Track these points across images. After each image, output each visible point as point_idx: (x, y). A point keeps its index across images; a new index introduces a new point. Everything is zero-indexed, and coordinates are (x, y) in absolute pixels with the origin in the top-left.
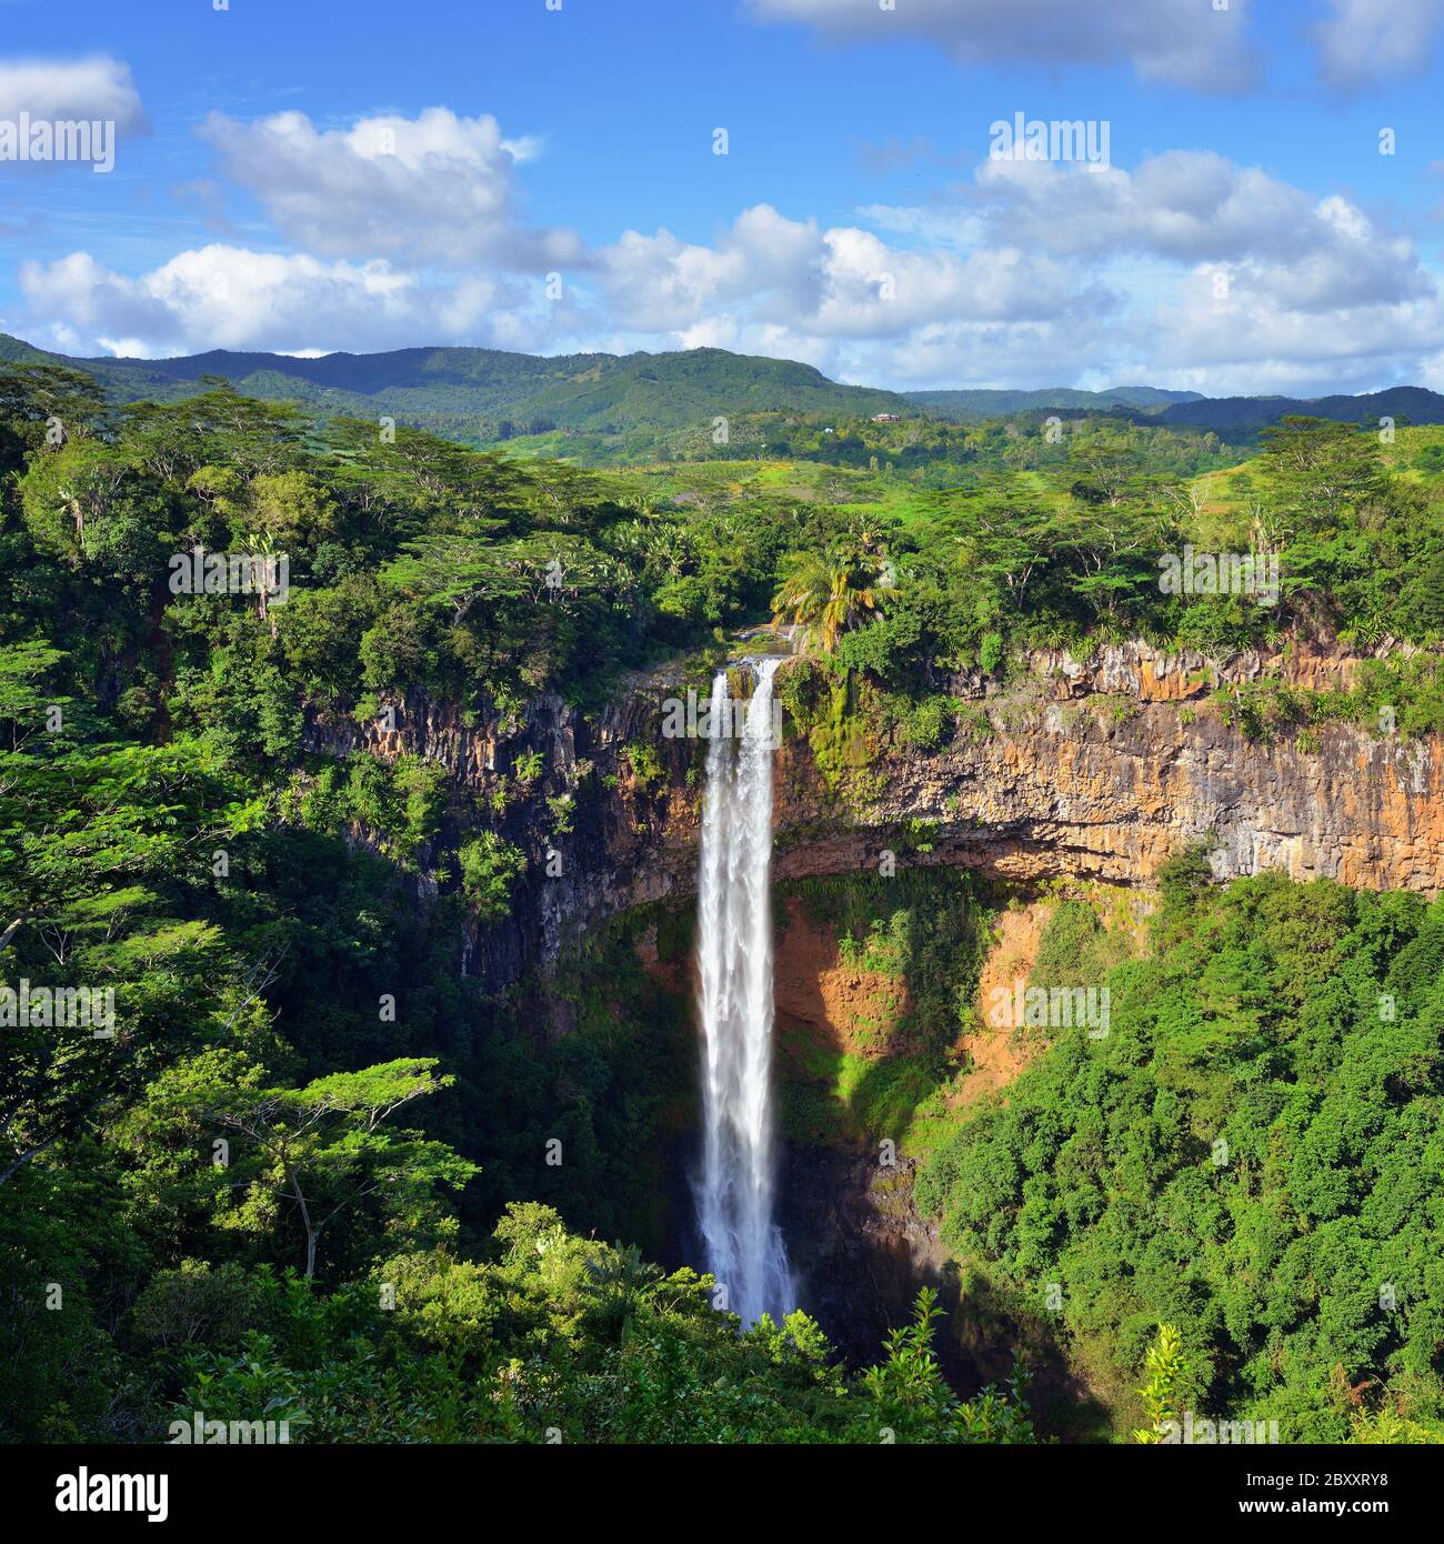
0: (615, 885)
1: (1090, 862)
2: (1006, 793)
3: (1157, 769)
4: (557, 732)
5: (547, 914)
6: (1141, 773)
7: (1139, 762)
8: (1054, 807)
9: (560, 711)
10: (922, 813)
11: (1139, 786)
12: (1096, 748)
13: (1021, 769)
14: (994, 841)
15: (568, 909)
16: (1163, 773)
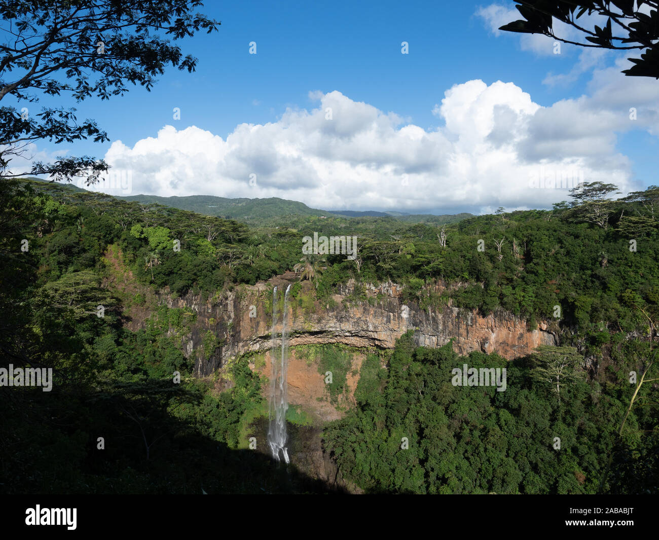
0: (243, 346)
1: (377, 342)
2: (354, 322)
3: (397, 316)
4: (229, 302)
5: (224, 354)
6: (392, 317)
7: (391, 314)
8: (368, 326)
9: (230, 296)
10: (331, 327)
11: (392, 321)
12: (380, 310)
13: (359, 315)
14: (352, 336)
15: (229, 353)
16: (398, 318)
